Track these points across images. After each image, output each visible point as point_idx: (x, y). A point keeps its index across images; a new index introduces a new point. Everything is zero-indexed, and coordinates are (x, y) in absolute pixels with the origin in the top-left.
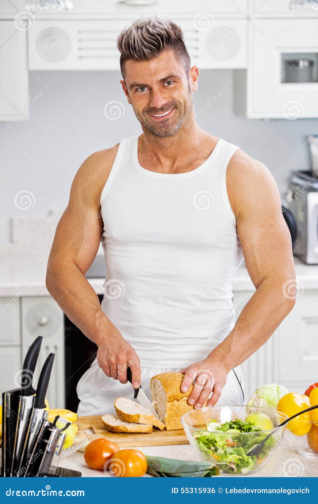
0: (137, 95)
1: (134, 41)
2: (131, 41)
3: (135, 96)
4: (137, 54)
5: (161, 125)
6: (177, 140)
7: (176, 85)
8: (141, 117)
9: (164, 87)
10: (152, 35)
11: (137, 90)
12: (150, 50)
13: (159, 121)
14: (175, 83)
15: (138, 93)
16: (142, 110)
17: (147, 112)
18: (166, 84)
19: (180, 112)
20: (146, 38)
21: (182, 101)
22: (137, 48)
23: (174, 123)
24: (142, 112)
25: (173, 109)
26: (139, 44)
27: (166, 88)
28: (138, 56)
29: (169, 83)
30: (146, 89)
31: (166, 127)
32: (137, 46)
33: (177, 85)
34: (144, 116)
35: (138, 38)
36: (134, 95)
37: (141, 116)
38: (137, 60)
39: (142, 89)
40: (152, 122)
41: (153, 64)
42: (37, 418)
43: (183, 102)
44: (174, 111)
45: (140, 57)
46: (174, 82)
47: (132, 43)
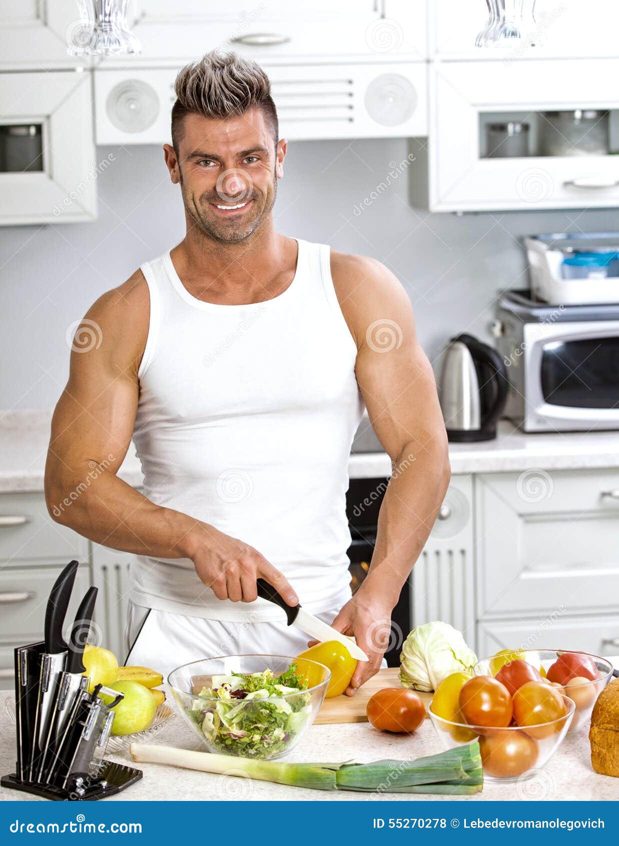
0: (197, 170)
1: (210, 87)
2: (205, 86)
3: (194, 172)
4: (211, 106)
5: (228, 223)
6: (251, 250)
7: (261, 164)
8: (195, 206)
9: (242, 164)
10: (237, 80)
11: (198, 163)
12: (232, 103)
13: (226, 216)
14: (259, 161)
15: (201, 167)
16: (201, 194)
17: (208, 199)
18: (245, 161)
19: (259, 207)
20: (228, 84)
21: (265, 191)
22: (213, 98)
23: (248, 222)
24: (199, 198)
25: (250, 201)
26: (218, 92)
27: (245, 166)
28: (213, 110)
29: (250, 160)
30: (212, 164)
31: (235, 227)
32: (214, 94)
33: (263, 165)
34: (202, 205)
35: (216, 83)
36: (192, 169)
37: (197, 204)
38: (209, 116)
39: (207, 163)
40: (214, 215)
41: (231, 127)
42: (70, 687)
43: (266, 193)
44: (251, 204)
45: (216, 112)
46: (258, 159)
47: (207, 88)
